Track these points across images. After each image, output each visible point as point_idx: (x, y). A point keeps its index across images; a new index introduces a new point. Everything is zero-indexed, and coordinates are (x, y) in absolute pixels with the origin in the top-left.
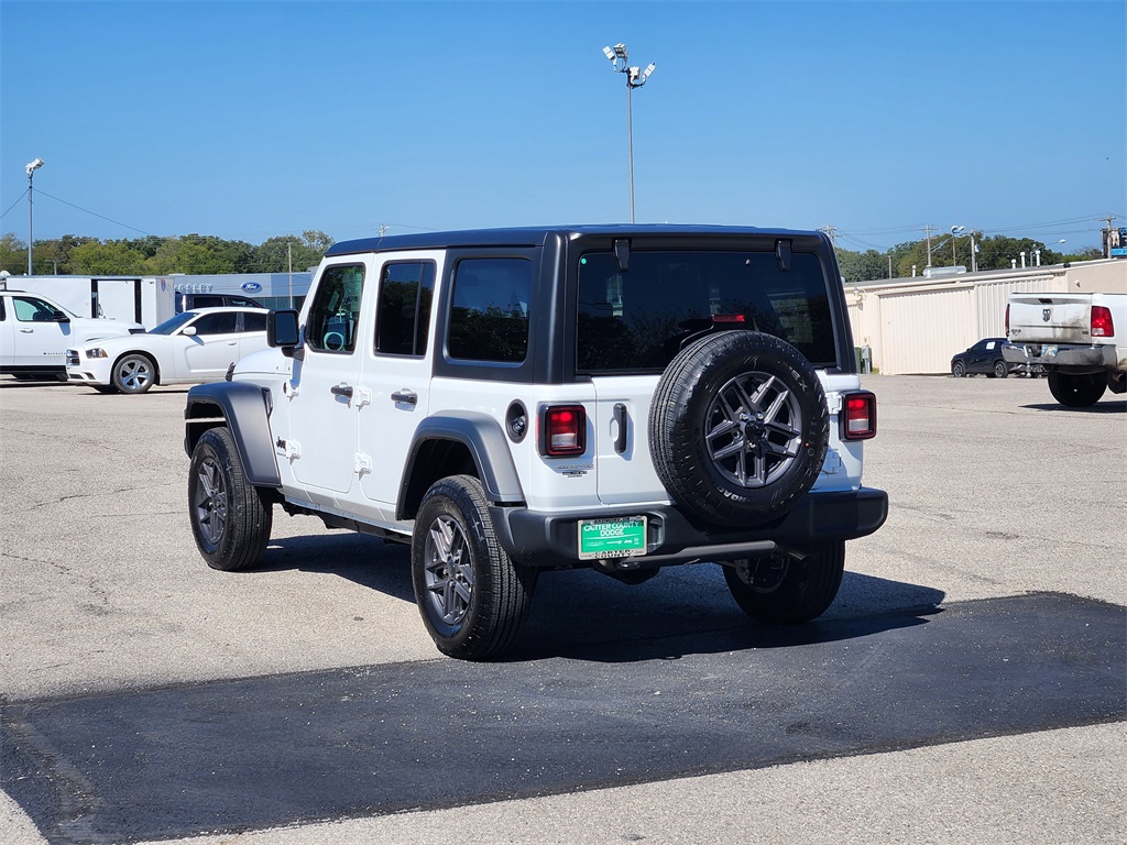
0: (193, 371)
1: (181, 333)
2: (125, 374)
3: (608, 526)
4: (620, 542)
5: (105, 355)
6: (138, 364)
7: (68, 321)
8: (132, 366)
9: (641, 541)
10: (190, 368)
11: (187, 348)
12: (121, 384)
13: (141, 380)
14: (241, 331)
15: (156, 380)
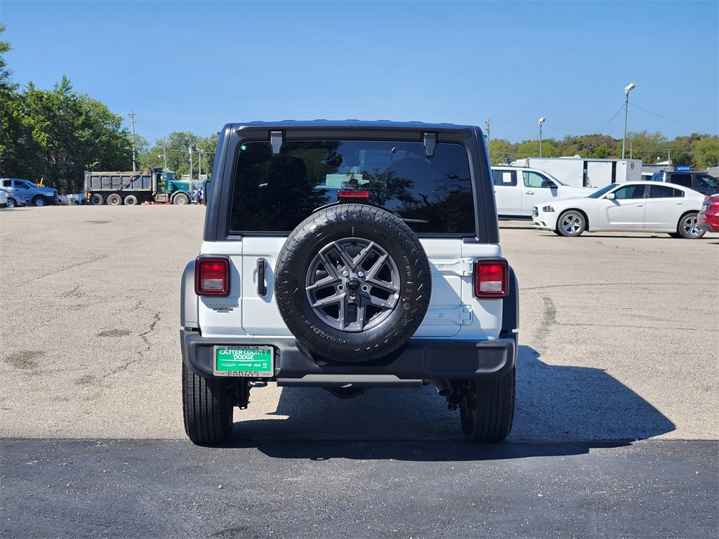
0: (612, 223)
1: (605, 198)
2: (566, 223)
3: (241, 352)
4: (250, 365)
5: (553, 211)
6: (575, 217)
7: (557, 187)
8: (570, 218)
9: (269, 365)
10: (610, 221)
11: (609, 208)
12: (562, 230)
13: (576, 228)
14: (647, 197)
15: (587, 228)
